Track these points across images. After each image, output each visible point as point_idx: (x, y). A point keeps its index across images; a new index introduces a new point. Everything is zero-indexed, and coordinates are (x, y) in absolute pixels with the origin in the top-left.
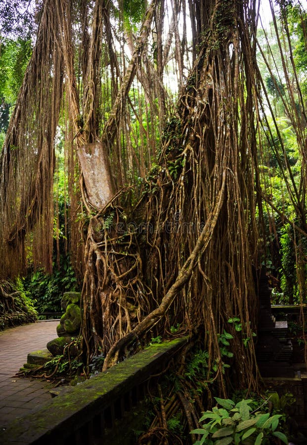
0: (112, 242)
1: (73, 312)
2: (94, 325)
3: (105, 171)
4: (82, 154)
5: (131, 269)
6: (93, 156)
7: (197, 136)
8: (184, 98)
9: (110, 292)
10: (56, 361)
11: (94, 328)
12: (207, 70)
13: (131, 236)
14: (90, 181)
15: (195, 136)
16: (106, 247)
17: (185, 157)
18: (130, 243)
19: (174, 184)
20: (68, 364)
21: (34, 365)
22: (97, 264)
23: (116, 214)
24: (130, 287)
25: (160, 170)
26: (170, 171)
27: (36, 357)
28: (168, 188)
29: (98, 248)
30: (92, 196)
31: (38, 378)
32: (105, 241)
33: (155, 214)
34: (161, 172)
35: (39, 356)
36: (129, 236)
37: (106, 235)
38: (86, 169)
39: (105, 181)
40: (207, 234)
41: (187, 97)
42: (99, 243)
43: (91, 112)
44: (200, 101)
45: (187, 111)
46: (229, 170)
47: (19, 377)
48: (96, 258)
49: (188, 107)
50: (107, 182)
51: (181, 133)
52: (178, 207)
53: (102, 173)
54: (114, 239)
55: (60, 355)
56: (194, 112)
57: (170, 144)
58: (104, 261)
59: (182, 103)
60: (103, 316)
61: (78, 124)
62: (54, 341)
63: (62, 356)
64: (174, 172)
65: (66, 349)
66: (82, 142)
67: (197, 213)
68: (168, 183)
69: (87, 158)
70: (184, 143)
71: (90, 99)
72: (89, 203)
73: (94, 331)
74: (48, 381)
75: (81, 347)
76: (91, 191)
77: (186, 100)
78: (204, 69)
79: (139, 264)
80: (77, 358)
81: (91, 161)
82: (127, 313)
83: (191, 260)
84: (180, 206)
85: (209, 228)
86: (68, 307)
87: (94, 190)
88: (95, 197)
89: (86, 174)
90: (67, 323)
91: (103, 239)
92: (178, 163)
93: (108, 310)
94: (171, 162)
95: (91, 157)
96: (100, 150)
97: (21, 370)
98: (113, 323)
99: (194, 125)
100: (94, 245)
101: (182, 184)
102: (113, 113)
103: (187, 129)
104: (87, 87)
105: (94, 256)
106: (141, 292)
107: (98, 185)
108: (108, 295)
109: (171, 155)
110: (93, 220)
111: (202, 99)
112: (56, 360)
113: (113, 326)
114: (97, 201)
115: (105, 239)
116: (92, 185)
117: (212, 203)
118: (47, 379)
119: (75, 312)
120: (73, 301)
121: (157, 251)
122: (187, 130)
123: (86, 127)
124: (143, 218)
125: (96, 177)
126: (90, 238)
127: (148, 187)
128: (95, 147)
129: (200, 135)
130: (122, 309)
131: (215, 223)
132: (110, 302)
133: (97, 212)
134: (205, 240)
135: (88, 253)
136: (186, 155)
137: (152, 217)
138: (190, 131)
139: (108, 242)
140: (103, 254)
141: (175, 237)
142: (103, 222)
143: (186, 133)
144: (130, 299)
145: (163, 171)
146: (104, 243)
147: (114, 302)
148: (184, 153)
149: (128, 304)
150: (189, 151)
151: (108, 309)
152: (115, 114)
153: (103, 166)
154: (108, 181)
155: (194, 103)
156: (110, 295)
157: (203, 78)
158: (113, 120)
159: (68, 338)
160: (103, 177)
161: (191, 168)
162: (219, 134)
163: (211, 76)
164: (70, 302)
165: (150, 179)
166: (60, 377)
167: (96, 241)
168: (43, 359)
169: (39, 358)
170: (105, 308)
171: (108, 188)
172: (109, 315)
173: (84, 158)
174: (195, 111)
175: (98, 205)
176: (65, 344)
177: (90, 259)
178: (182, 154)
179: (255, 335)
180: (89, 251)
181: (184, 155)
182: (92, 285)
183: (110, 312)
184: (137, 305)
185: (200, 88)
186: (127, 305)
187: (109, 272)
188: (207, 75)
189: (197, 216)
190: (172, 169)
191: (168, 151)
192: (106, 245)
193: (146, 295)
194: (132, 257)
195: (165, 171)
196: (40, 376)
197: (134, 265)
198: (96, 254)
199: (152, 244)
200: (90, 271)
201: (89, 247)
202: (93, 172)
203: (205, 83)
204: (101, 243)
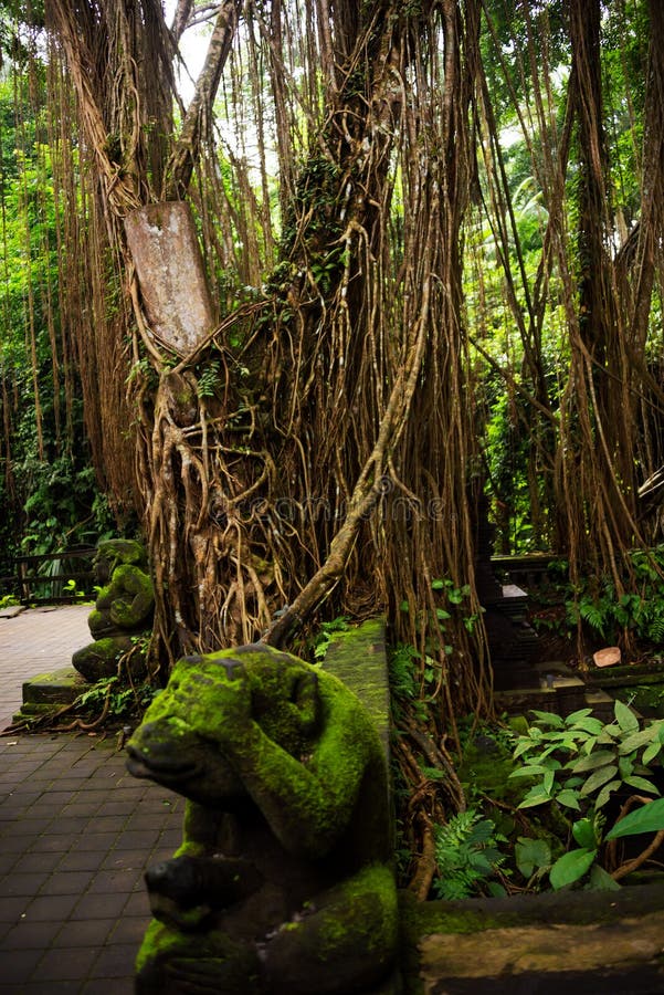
0: (216, 426)
1: (131, 582)
2: (178, 607)
3: (195, 268)
4: (137, 225)
5: (257, 484)
6: (166, 231)
7: (372, 201)
8: (338, 118)
9: (213, 536)
10: (103, 691)
11: (178, 614)
12: (389, 59)
13: (252, 412)
14: (160, 290)
15: (366, 202)
16: (205, 436)
17: (347, 247)
18: (252, 427)
19: (326, 305)
20: (131, 695)
21: (46, 706)
22: (184, 473)
23: (221, 365)
24: (257, 522)
25: (294, 272)
26: (314, 275)
27: (49, 687)
28: (313, 313)
29: (184, 439)
30: (162, 323)
31: (63, 731)
32: (203, 424)
33: (287, 366)
34: (296, 276)
35: (55, 684)
36: (249, 413)
37: (202, 411)
38: (147, 260)
39: (194, 290)
40: (398, 410)
41: (345, 115)
42: (185, 429)
43: (135, 130)
44: (377, 128)
45: (346, 146)
46: (436, 280)
47: (17, 733)
48: (181, 462)
49: (348, 138)
50: (199, 293)
51: (337, 194)
52: (337, 352)
53: (187, 272)
54: (219, 419)
55: (108, 677)
56: (362, 150)
57: (313, 218)
58: (199, 466)
59: (334, 126)
60: (201, 587)
61: (109, 156)
62: (90, 648)
63: (113, 679)
64: (323, 278)
65: (123, 664)
66: (126, 198)
67: (375, 366)
68: (311, 301)
69: (152, 237)
70: (342, 215)
71: (130, 99)
72: (157, 340)
73: (179, 619)
74: (91, 734)
75: (156, 657)
76: (161, 312)
77: (344, 122)
78: (383, 58)
79: (271, 473)
80: (148, 679)
81: (162, 243)
82: (254, 577)
83: (374, 462)
84: (341, 350)
85: (400, 398)
86: (117, 572)
87: (168, 309)
88: (171, 325)
89: (150, 272)
90: (118, 607)
91: (196, 420)
92: (334, 259)
93: (212, 572)
94: (316, 255)
95: (160, 233)
96: (181, 220)
97: (16, 719)
98: (223, 600)
99: (365, 177)
100: (175, 434)
101: (344, 303)
102: (186, 137)
103: (349, 186)
104: (119, 71)
105: (176, 457)
106: (276, 532)
107: (177, 299)
108: (209, 541)
109: (316, 241)
110: (171, 378)
111: (379, 123)
112: (103, 687)
113: (225, 606)
114: (176, 334)
115: (202, 418)
116: (163, 298)
117: (401, 345)
118: (89, 730)
119: (137, 581)
120: (128, 559)
121: (298, 446)
122: (349, 189)
123: (130, 166)
124: (261, 376)
125: (174, 281)
126: (164, 419)
127: (270, 308)
128: (170, 213)
129: (377, 201)
130: (244, 570)
131: (413, 388)
132: (215, 554)
133: (179, 360)
134: (396, 421)
135: (161, 451)
136: (349, 242)
137: (283, 373)
138: (356, 191)
139: (209, 426)
140: (198, 453)
141: (329, 416)
142: (193, 381)
143: (347, 195)
144: (258, 548)
145: (300, 274)
146: (200, 429)
147: (224, 554)
148: (346, 237)
149: (255, 557)
150: (355, 234)
151: (211, 570)
152: (189, 140)
153: (190, 256)
154: (202, 290)
155: (362, 130)
156: (215, 542)
157: (381, 76)
158: (185, 153)
159: (121, 640)
160: (190, 282)
161: (360, 272)
162: (416, 202)
163: (398, 74)
164: (120, 563)
165: (271, 290)
166: (117, 725)
167: (180, 425)
168: (68, 689)
169: (58, 689)
170: (204, 567)
171: (202, 307)
172: (214, 583)
173: (143, 236)
174: (364, 148)
175: (179, 344)
176: (117, 653)
177: (166, 465)
178: (341, 240)
179: (483, 610)
180: (162, 446)
181: (345, 241)
182: (173, 520)
183: (215, 578)
184: (270, 559)
185: (375, 98)
186: (252, 561)
187: (211, 490)
188: (389, 71)
189: (377, 372)
190: (319, 271)
191: (309, 231)
192: (204, 431)
193: (286, 537)
194: (257, 458)
195: (304, 274)
196: (69, 727)
197: (261, 475)
198: (179, 452)
199: (286, 432)
200: (169, 490)
201: (162, 436)
202: (165, 269)
203: (385, 88)
204: (193, 427)
